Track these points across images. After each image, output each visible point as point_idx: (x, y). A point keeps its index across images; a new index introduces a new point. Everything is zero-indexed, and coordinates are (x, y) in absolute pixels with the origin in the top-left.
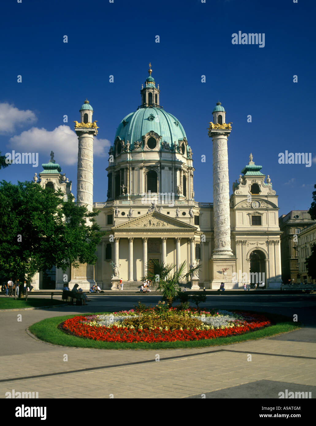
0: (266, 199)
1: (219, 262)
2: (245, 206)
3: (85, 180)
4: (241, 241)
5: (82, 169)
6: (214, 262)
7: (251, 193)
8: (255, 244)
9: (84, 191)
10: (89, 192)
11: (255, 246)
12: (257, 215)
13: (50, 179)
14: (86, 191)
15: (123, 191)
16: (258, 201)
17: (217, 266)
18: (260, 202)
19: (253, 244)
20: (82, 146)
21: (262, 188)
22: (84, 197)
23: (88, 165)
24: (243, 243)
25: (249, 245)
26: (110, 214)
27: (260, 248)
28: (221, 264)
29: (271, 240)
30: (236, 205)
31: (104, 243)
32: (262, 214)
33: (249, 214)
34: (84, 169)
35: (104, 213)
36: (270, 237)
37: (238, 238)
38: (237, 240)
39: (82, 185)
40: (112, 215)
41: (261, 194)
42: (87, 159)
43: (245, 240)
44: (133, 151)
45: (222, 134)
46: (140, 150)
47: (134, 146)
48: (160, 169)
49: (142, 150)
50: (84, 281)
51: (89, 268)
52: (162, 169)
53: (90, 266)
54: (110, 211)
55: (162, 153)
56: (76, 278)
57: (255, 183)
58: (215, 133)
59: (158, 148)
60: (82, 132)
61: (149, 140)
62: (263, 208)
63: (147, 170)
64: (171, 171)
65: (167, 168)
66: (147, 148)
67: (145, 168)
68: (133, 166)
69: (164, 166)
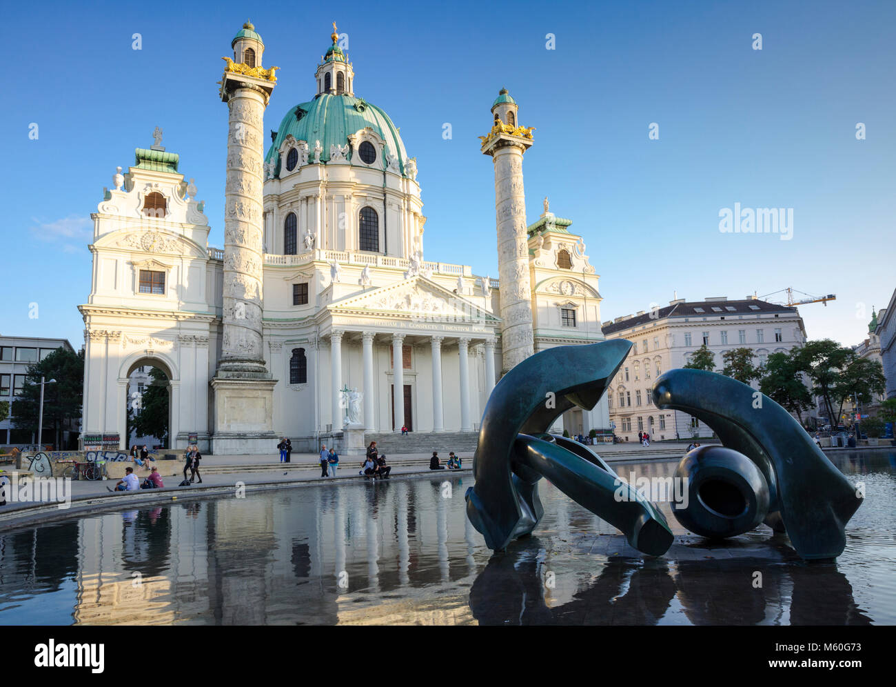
0: (582, 279)
2: (551, 290)
3: (249, 197)
5: (241, 169)
7: (558, 266)
9: (247, 220)
10: (256, 225)
12: (569, 307)
13: (156, 186)
14: (251, 221)
15: (309, 242)
16: (571, 283)
20: (242, 118)
21: (574, 260)
22: (246, 233)
23: (255, 162)
26: (300, 282)
30: (537, 287)
31: (284, 348)
32: (579, 307)
33: (557, 305)
34: (246, 169)
35: (284, 278)
39: (242, 206)
40: (307, 284)
41: (574, 269)
42: (253, 148)
44: (328, 163)
45: (518, 146)
46: (343, 161)
47: (332, 153)
48: (383, 207)
49: (348, 163)
50: (252, 433)
51: (260, 403)
52: (387, 206)
53: (265, 398)
54: (300, 274)
55: (387, 176)
56: (229, 426)
57: (563, 248)
58: (506, 143)
59: (378, 163)
60: (243, 84)
61: (362, 145)
62: (578, 295)
63: (360, 204)
64: (402, 215)
65: (395, 207)
66: (357, 159)
67: (355, 200)
68: (329, 194)
69: (391, 200)
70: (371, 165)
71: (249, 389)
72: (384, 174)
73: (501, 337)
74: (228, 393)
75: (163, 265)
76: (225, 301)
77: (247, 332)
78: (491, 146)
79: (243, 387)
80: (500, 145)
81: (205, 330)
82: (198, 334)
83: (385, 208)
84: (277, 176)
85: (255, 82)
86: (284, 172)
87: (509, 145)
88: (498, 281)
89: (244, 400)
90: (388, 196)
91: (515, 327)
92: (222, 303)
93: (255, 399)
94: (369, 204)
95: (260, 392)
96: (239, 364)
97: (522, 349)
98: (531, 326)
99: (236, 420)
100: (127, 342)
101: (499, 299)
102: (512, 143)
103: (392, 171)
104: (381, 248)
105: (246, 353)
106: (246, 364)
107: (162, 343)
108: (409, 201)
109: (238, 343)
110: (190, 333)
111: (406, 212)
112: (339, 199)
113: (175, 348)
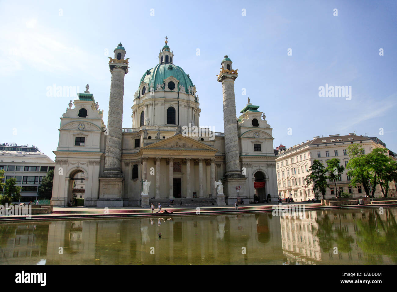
0: (264, 131)
1: (233, 181)
2: (249, 136)
4: (247, 164)
6: (229, 181)
7: (252, 125)
9: (115, 116)
10: (119, 118)
11: (258, 168)
12: (257, 143)
13: (83, 106)
14: (117, 117)
16: (258, 133)
17: (230, 184)
18: (260, 133)
19: (256, 166)
21: (260, 123)
24: (250, 165)
25: (253, 167)
26: (137, 138)
27: (262, 169)
28: (234, 183)
29: (270, 163)
30: (242, 135)
31: (131, 164)
32: (262, 143)
33: (252, 142)
34: (116, 97)
35: (132, 137)
37: (245, 161)
38: (244, 163)
40: (139, 139)
41: (260, 126)
45: (231, 78)
46: (161, 90)
47: (157, 87)
48: (178, 106)
49: (163, 90)
50: (112, 198)
51: (117, 186)
52: (179, 106)
53: (118, 184)
54: (138, 135)
55: (179, 94)
56: (104, 196)
57: (255, 118)
58: (226, 77)
59: (176, 89)
60: (116, 66)
61: (169, 83)
62: (262, 137)
63: (168, 106)
64: (186, 109)
65: (183, 106)
66: (167, 88)
67: (166, 104)
68: (155, 103)
69: (181, 104)
70: (172, 90)
71: (113, 181)
72: (178, 94)
73: (225, 157)
74: (104, 183)
75: (84, 135)
76: (107, 147)
77: (113, 159)
78: (220, 79)
79: (110, 180)
80: (223, 78)
81: (99, 158)
82: (96, 160)
83: (178, 107)
84: (139, 97)
85: (120, 65)
86: (141, 96)
87: (227, 78)
88: (223, 133)
89: (110, 185)
90: (179, 102)
91: (230, 153)
92: (106, 148)
93: (115, 185)
94: (171, 106)
95: (116, 182)
96: (110, 171)
97: (233, 162)
98: (237, 152)
99: (106, 193)
100: (70, 164)
101: (224, 141)
102: (228, 77)
103: (182, 92)
104: (177, 123)
105: (112, 167)
106: (112, 171)
107: (83, 164)
108: (189, 103)
109: (109, 163)
110: (93, 160)
111: (188, 108)
112: (159, 104)
113: (87, 166)
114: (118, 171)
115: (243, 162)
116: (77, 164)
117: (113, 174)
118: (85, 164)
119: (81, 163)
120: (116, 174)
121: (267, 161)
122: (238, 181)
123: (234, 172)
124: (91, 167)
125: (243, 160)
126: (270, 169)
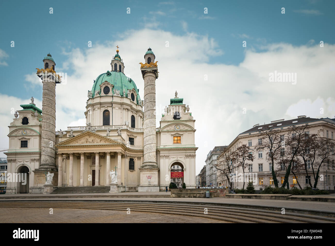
0: (185, 123)
1: (145, 171)
2: (168, 129)
4: (165, 155)
6: (141, 171)
7: (173, 119)
8: (175, 158)
11: (176, 159)
17: (143, 174)
18: (180, 126)
19: (173, 158)
21: (182, 116)
24: (167, 157)
25: (171, 158)
27: (179, 160)
28: (146, 173)
29: (189, 154)
30: (161, 129)
32: (182, 135)
33: (171, 135)
36: (187, 152)
41: (181, 119)
43: (168, 154)
44: (94, 97)
46: (98, 95)
55: (113, 97)
56: (37, 185)
57: (177, 111)
59: (110, 94)
61: (104, 88)
62: (183, 130)
63: (103, 109)
64: (120, 111)
65: (117, 108)
66: (103, 94)
67: (102, 108)
68: (94, 108)
69: (115, 106)
70: (107, 95)
74: (37, 175)
75: (27, 139)
79: (42, 173)
81: (38, 157)
82: (36, 158)
83: (112, 109)
89: (42, 177)
90: (113, 104)
94: (106, 109)
99: (39, 183)
100: (18, 162)
103: (116, 95)
104: (111, 124)
105: (44, 163)
106: (44, 166)
107: (27, 162)
108: (123, 105)
109: (43, 160)
110: (34, 158)
111: (122, 109)
112: (96, 109)
113: (30, 163)
114: (50, 165)
115: (161, 154)
116: (23, 162)
117: (44, 168)
118: (28, 161)
119: (25, 161)
120: (47, 168)
121: (185, 153)
122: (150, 171)
123: (147, 164)
124: (33, 163)
125: (161, 152)
126: (188, 160)
